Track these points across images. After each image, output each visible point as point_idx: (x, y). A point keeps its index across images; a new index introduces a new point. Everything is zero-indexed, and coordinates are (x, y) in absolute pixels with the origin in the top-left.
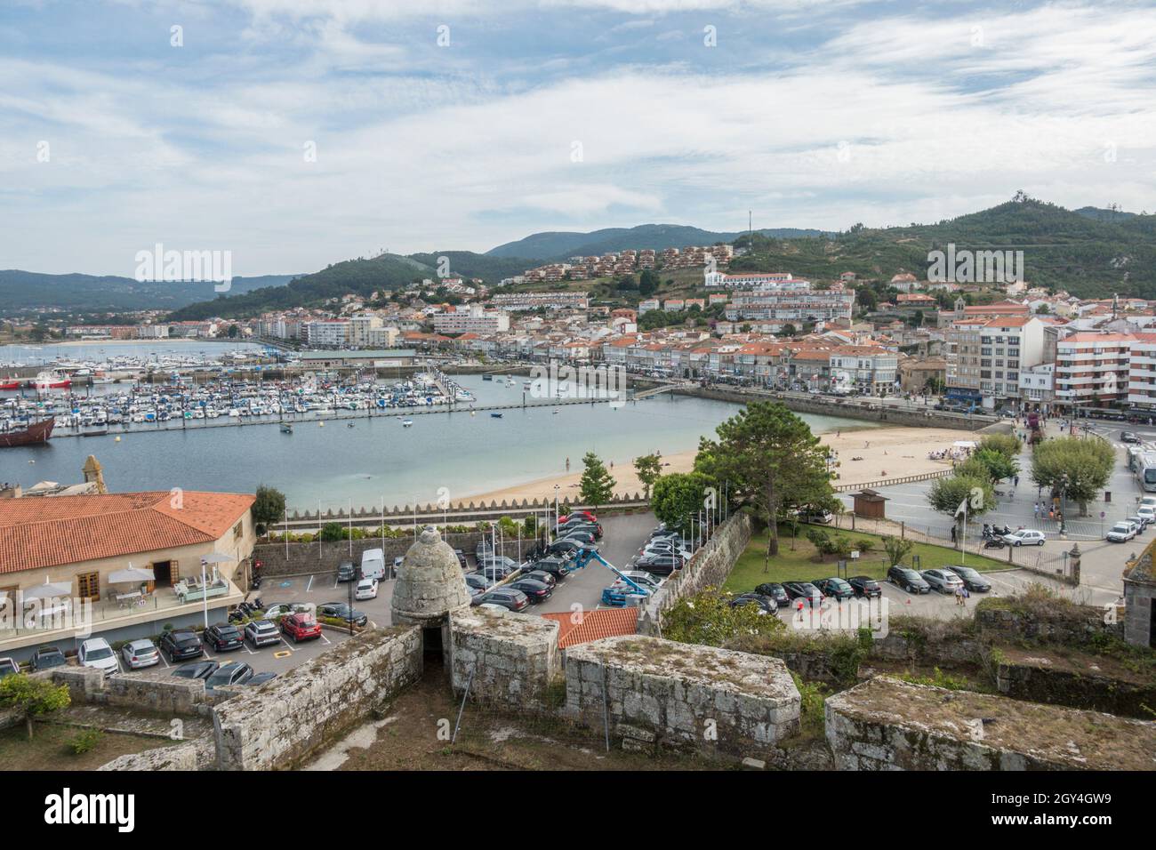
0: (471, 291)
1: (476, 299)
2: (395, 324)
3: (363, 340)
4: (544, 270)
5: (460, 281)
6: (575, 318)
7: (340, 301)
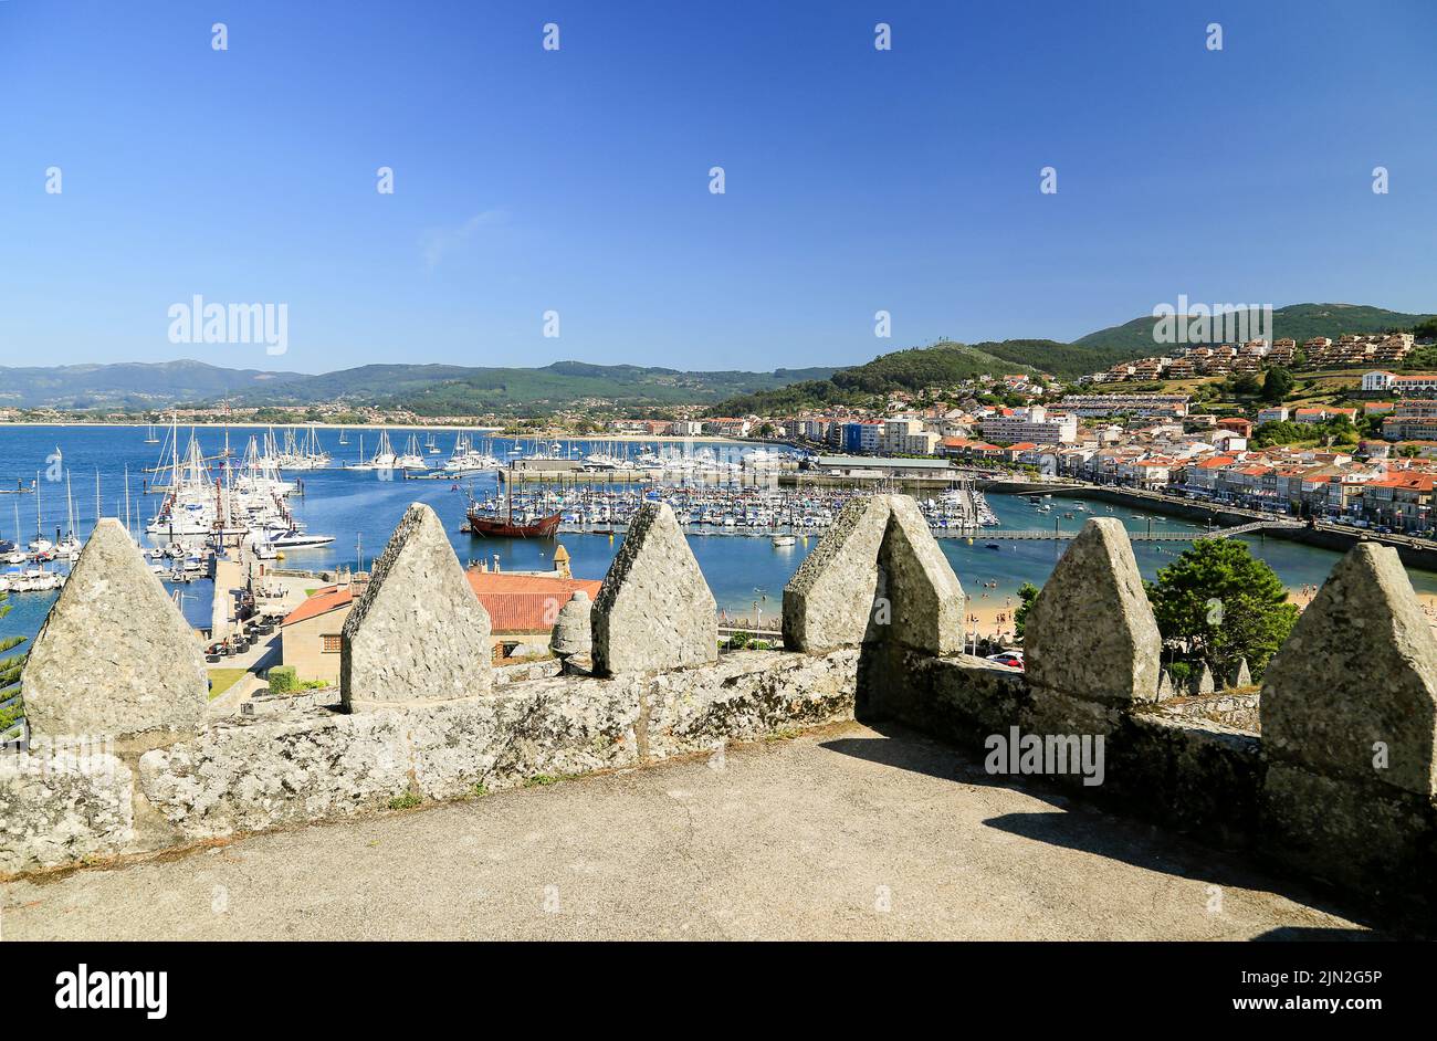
0: (1039, 390)
1: (1040, 401)
2: (936, 428)
3: (898, 445)
4: (1135, 365)
5: (1026, 378)
6: (1165, 428)
7: (886, 399)
